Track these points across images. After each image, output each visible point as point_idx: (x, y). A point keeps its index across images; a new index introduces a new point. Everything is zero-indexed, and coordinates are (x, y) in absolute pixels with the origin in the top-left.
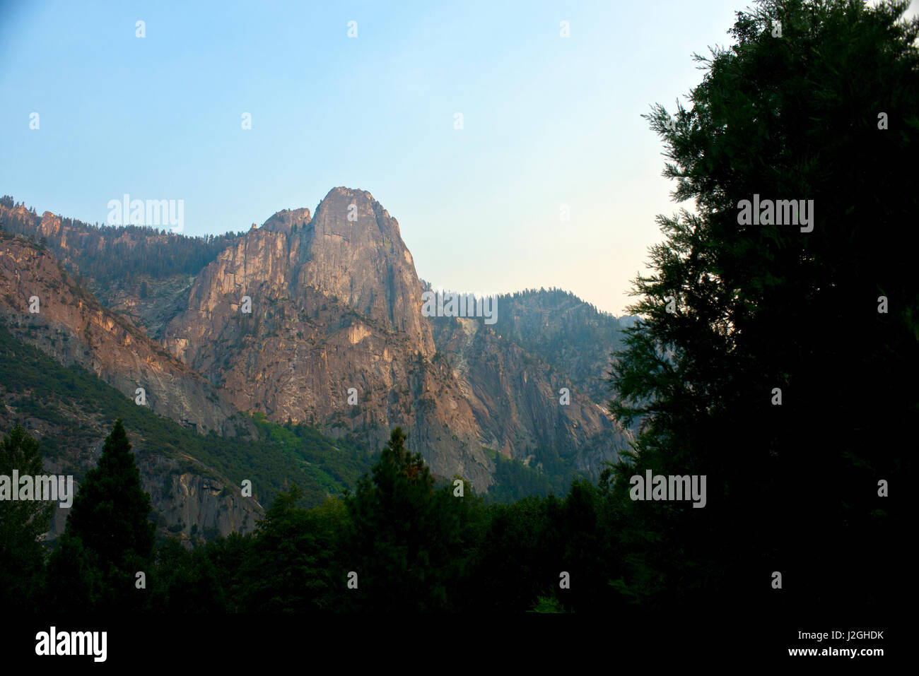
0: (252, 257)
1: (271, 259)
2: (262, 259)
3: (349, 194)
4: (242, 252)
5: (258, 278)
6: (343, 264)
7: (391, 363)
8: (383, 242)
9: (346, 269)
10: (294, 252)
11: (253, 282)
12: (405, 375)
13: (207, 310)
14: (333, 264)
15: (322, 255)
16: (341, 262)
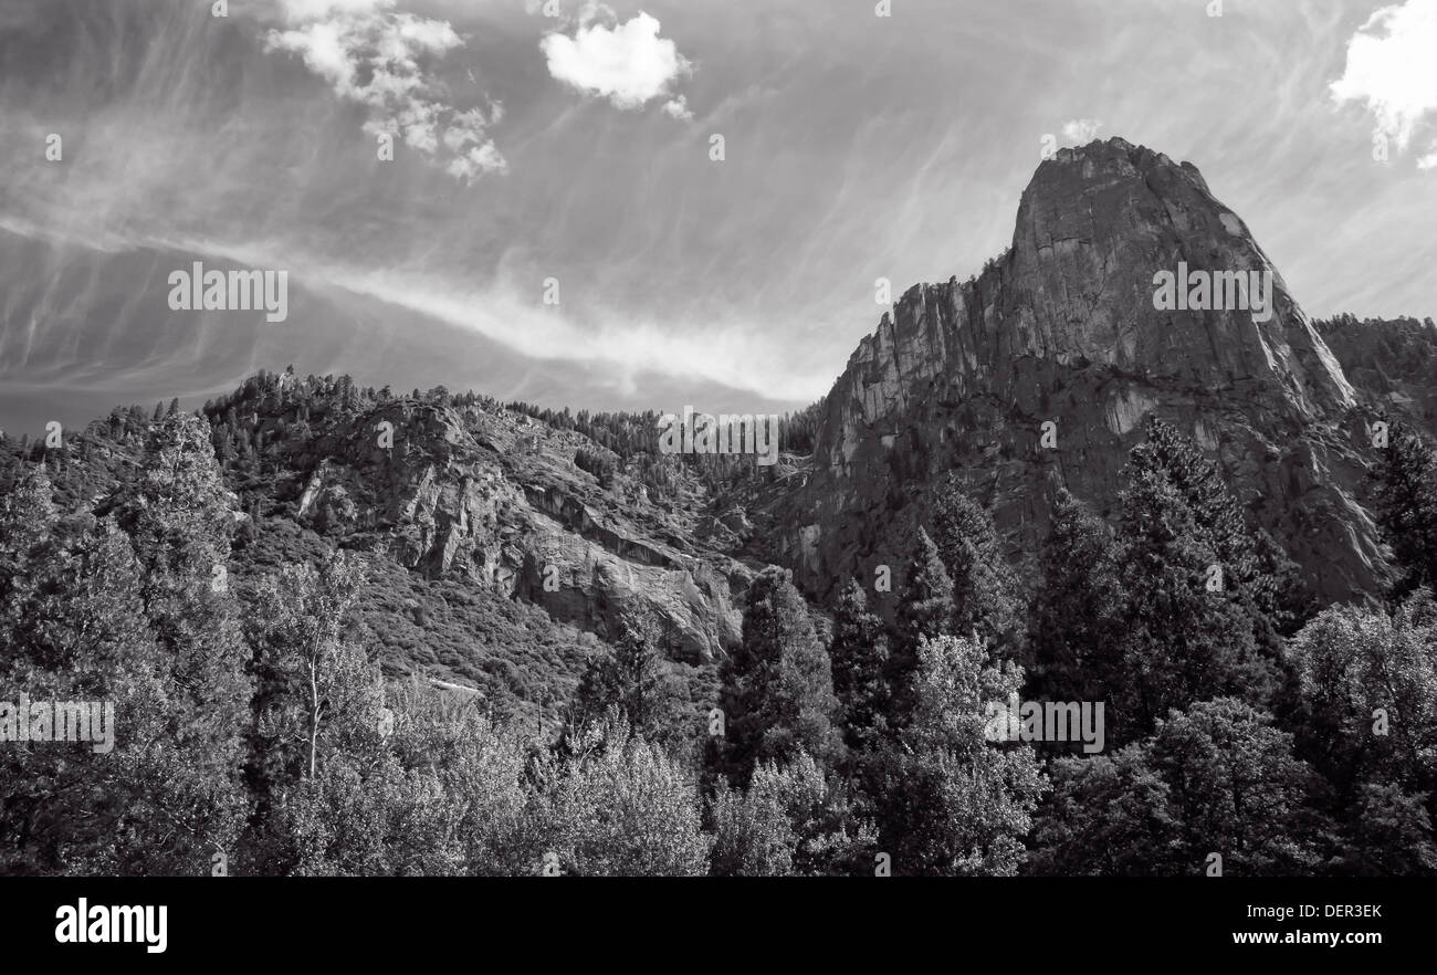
0: (907, 340)
1: (941, 332)
2: (925, 337)
3: (1075, 158)
4: (887, 339)
5: (924, 374)
6: (1089, 289)
7: (1218, 451)
8: (1169, 216)
9: (1096, 297)
10: (993, 305)
11: (916, 386)
12: (1255, 467)
13: (842, 462)
14: (1065, 298)
15: (1041, 289)
16: (1082, 288)
